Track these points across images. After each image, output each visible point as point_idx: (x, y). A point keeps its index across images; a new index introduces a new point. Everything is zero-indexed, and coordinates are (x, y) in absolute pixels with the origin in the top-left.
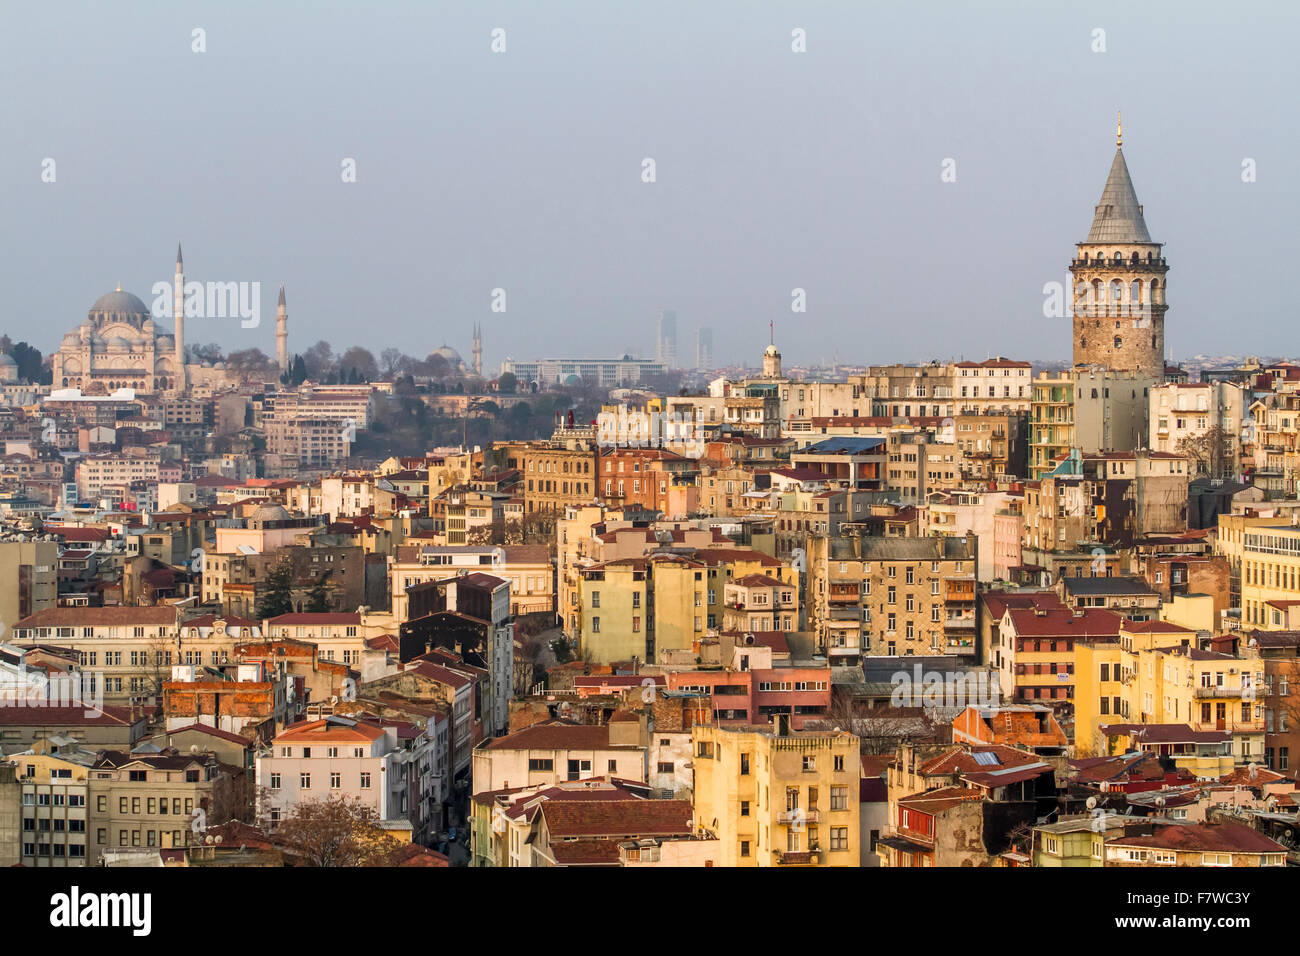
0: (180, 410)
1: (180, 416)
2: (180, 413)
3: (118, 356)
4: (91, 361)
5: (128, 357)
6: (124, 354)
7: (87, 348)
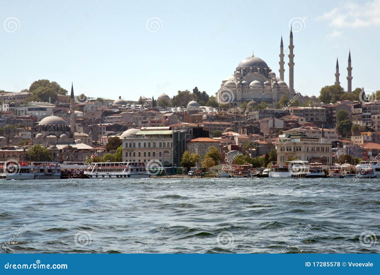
3: (257, 91)
4: (242, 93)
5: (262, 91)
6: (260, 90)
7: (239, 86)
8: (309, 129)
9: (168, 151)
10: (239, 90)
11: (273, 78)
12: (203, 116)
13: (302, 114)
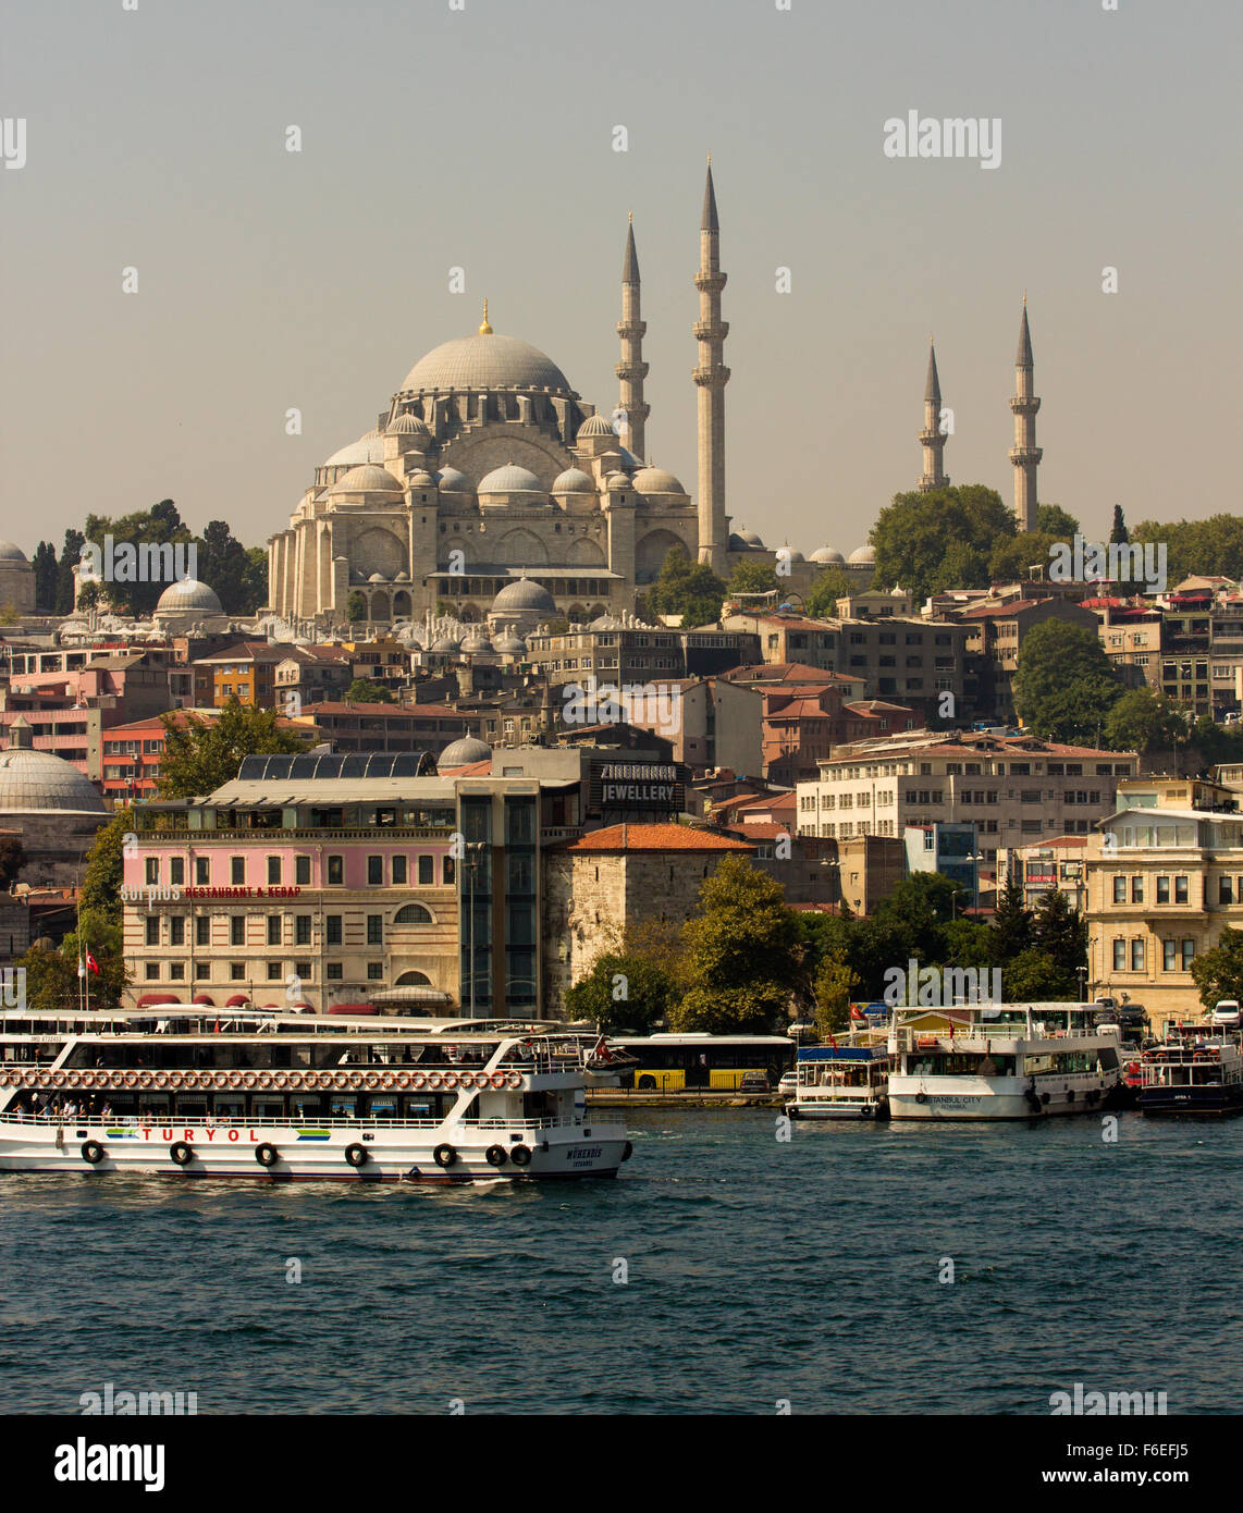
0: (887, 650)
1: (888, 672)
2: (887, 661)
3: (520, 524)
4: (438, 538)
5: (551, 525)
6: (537, 518)
7: (424, 497)
8: (992, 745)
9: (421, 908)
10: (424, 520)
11: (609, 453)
12: (278, 670)
13: (833, 654)
